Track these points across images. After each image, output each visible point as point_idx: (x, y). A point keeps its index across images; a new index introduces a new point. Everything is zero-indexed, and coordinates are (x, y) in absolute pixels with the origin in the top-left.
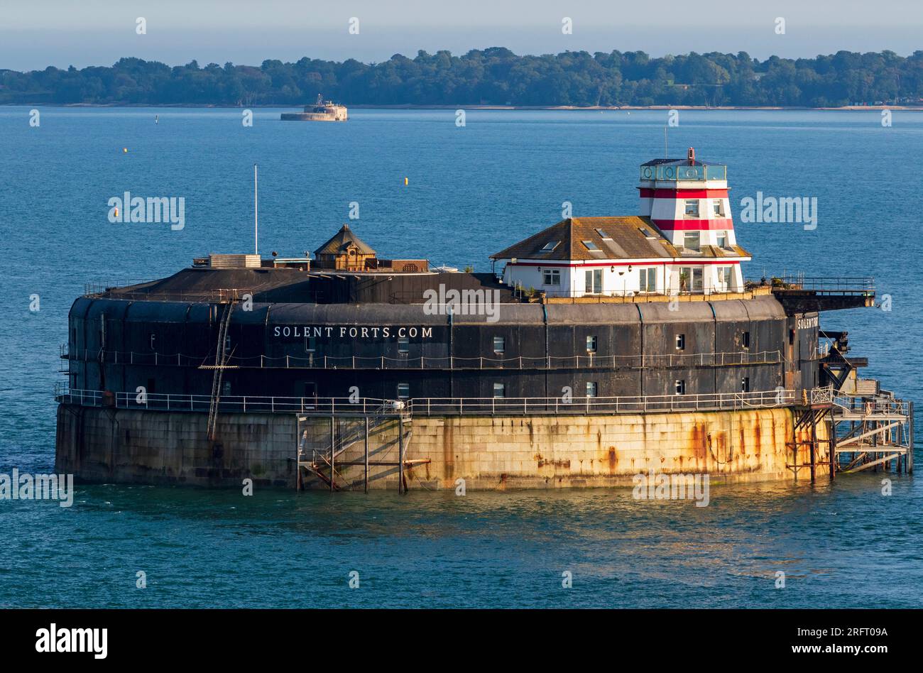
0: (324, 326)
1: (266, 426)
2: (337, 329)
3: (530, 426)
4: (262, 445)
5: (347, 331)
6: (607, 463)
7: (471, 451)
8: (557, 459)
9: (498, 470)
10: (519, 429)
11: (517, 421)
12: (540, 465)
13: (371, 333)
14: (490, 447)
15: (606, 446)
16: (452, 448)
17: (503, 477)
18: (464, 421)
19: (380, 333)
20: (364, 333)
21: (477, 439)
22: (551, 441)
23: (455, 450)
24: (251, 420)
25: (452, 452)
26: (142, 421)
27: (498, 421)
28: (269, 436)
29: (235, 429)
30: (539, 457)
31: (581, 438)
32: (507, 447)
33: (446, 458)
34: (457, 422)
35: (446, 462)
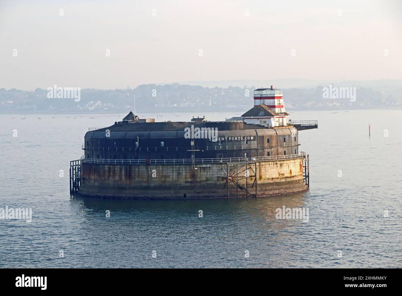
0: (224, 137)
1: (210, 167)
2: (228, 138)
3: (277, 164)
4: (209, 173)
5: (231, 138)
6: (290, 174)
7: (265, 172)
8: (282, 173)
9: (272, 177)
10: (274, 165)
11: (274, 163)
12: (279, 175)
13: (238, 139)
14: (269, 170)
15: (290, 169)
16: (261, 171)
17: (272, 179)
18: (263, 163)
19: (240, 139)
20: (236, 139)
21: (266, 169)
22: (281, 168)
23: (262, 172)
24: (204, 166)
25: (261, 172)
26: (162, 168)
27: (270, 163)
28: (211, 170)
29: (199, 169)
30: (279, 173)
31: (286, 167)
32: (273, 170)
33: (260, 174)
34: (261, 164)
35: (260, 175)
